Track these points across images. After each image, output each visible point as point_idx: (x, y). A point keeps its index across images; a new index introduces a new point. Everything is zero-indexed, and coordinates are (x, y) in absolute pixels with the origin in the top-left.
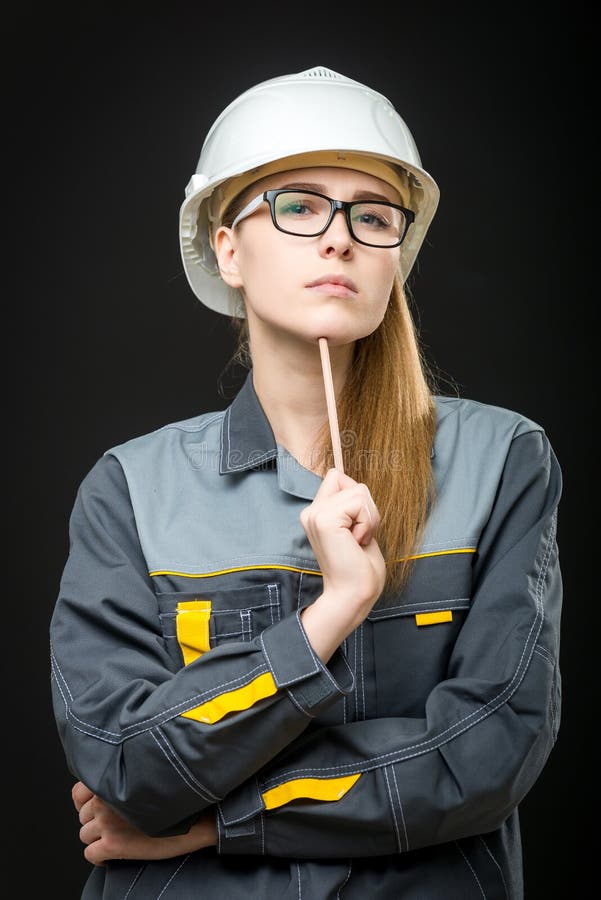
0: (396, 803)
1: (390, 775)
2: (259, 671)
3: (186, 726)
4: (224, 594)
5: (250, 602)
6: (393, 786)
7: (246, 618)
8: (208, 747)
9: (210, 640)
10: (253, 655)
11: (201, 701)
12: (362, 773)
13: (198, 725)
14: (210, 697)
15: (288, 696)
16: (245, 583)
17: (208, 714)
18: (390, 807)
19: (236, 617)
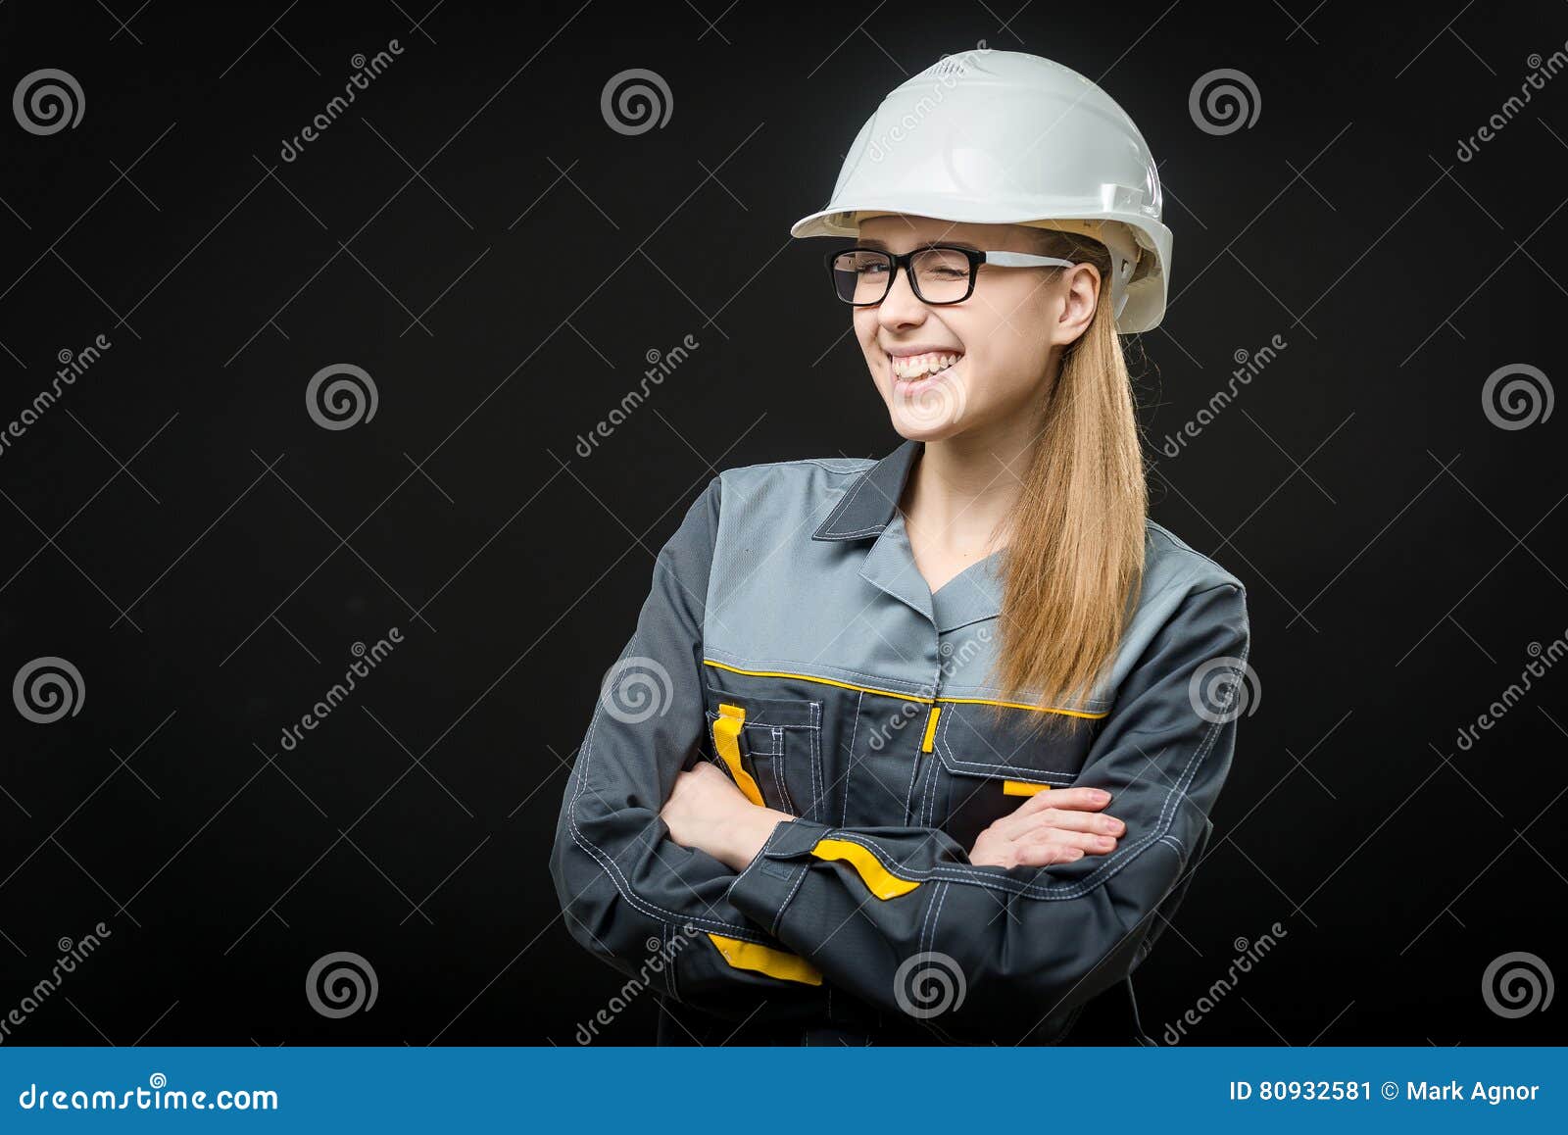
0: (929, 928)
1: (940, 893)
4: (757, 703)
5: (786, 718)
6: (935, 906)
7: (778, 737)
9: (742, 758)
12: (922, 883)
16: (789, 694)
18: (921, 931)
19: (768, 733)
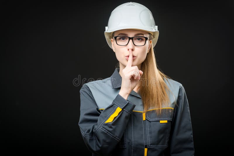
2: (116, 107)
3: (107, 124)
8: (113, 126)
10: (113, 106)
11: (108, 119)
13: (109, 123)
14: (109, 117)
15: (124, 110)
17: (110, 120)
